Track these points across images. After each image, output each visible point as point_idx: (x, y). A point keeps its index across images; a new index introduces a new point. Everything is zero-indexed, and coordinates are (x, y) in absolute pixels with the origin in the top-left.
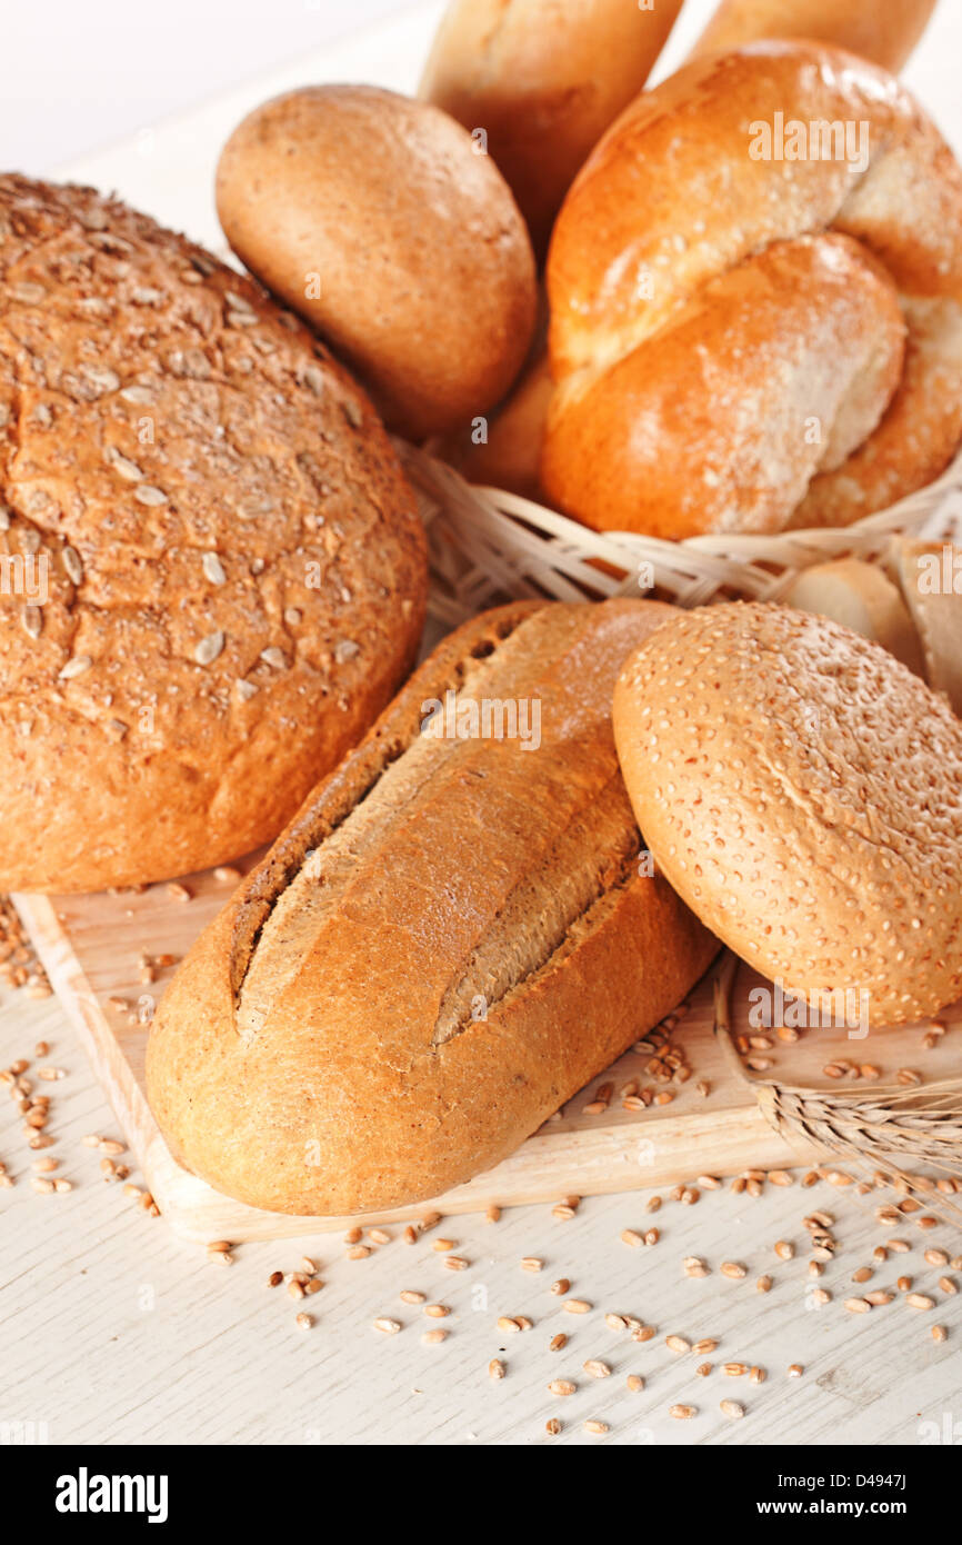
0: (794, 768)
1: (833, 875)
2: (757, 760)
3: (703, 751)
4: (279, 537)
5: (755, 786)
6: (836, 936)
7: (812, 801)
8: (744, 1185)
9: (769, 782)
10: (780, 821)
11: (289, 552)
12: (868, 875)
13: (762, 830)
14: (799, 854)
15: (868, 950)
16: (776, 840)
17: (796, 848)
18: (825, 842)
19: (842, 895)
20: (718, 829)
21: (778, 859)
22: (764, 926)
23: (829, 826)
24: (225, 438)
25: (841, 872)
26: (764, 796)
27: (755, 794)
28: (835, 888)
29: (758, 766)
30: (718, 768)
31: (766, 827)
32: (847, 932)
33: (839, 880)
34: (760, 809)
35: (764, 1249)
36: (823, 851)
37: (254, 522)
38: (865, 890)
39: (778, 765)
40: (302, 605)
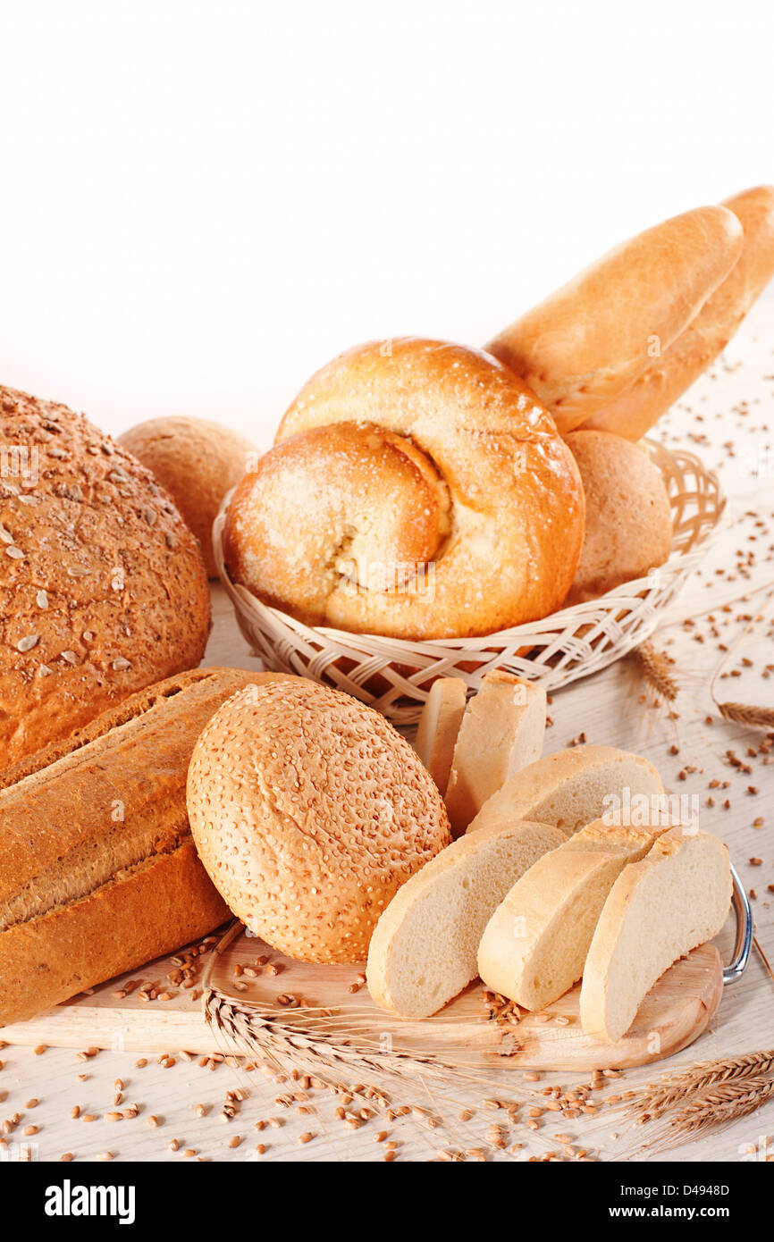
0: (270, 771)
1: (265, 842)
2: (249, 759)
3: (224, 746)
4: (92, 590)
5: (240, 773)
6: (257, 880)
7: (272, 793)
8: (205, 1063)
9: (250, 774)
10: (245, 797)
11: (97, 601)
12: (289, 849)
13: (232, 800)
14: (248, 821)
15: (276, 896)
16: (238, 809)
17: (249, 818)
18: (269, 820)
19: (268, 856)
20: (210, 794)
21: (235, 820)
22: (218, 861)
23: (277, 811)
24: (76, 532)
25: (270, 839)
26: (243, 781)
27: (239, 778)
28: (264, 850)
29: (248, 762)
30: (225, 757)
31: (235, 799)
32: (264, 879)
33: (268, 845)
34: (237, 787)
35: (190, 1107)
36: (264, 824)
37: (78, 579)
38: (283, 857)
39: (261, 766)
40: (97, 631)
